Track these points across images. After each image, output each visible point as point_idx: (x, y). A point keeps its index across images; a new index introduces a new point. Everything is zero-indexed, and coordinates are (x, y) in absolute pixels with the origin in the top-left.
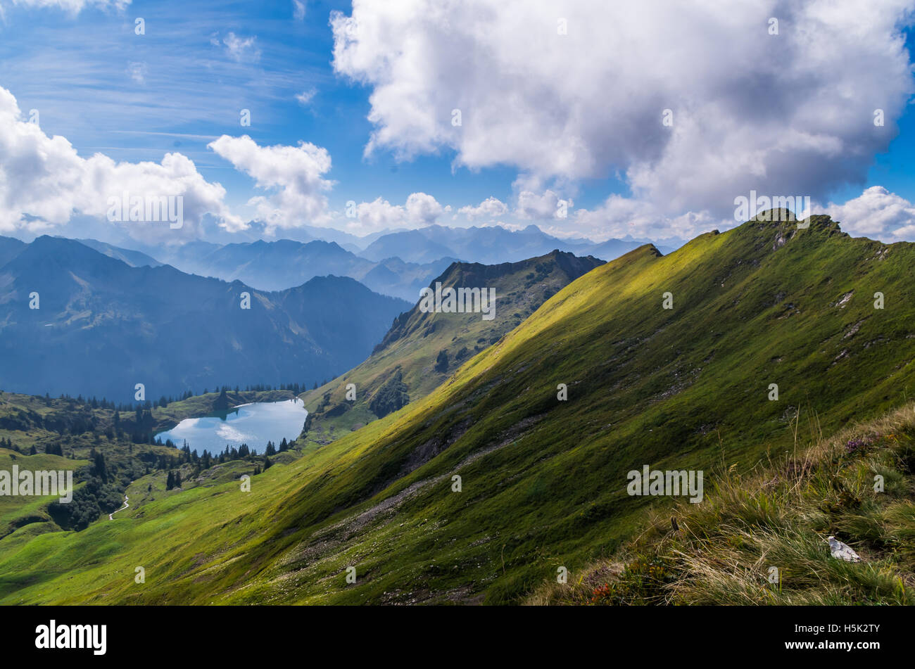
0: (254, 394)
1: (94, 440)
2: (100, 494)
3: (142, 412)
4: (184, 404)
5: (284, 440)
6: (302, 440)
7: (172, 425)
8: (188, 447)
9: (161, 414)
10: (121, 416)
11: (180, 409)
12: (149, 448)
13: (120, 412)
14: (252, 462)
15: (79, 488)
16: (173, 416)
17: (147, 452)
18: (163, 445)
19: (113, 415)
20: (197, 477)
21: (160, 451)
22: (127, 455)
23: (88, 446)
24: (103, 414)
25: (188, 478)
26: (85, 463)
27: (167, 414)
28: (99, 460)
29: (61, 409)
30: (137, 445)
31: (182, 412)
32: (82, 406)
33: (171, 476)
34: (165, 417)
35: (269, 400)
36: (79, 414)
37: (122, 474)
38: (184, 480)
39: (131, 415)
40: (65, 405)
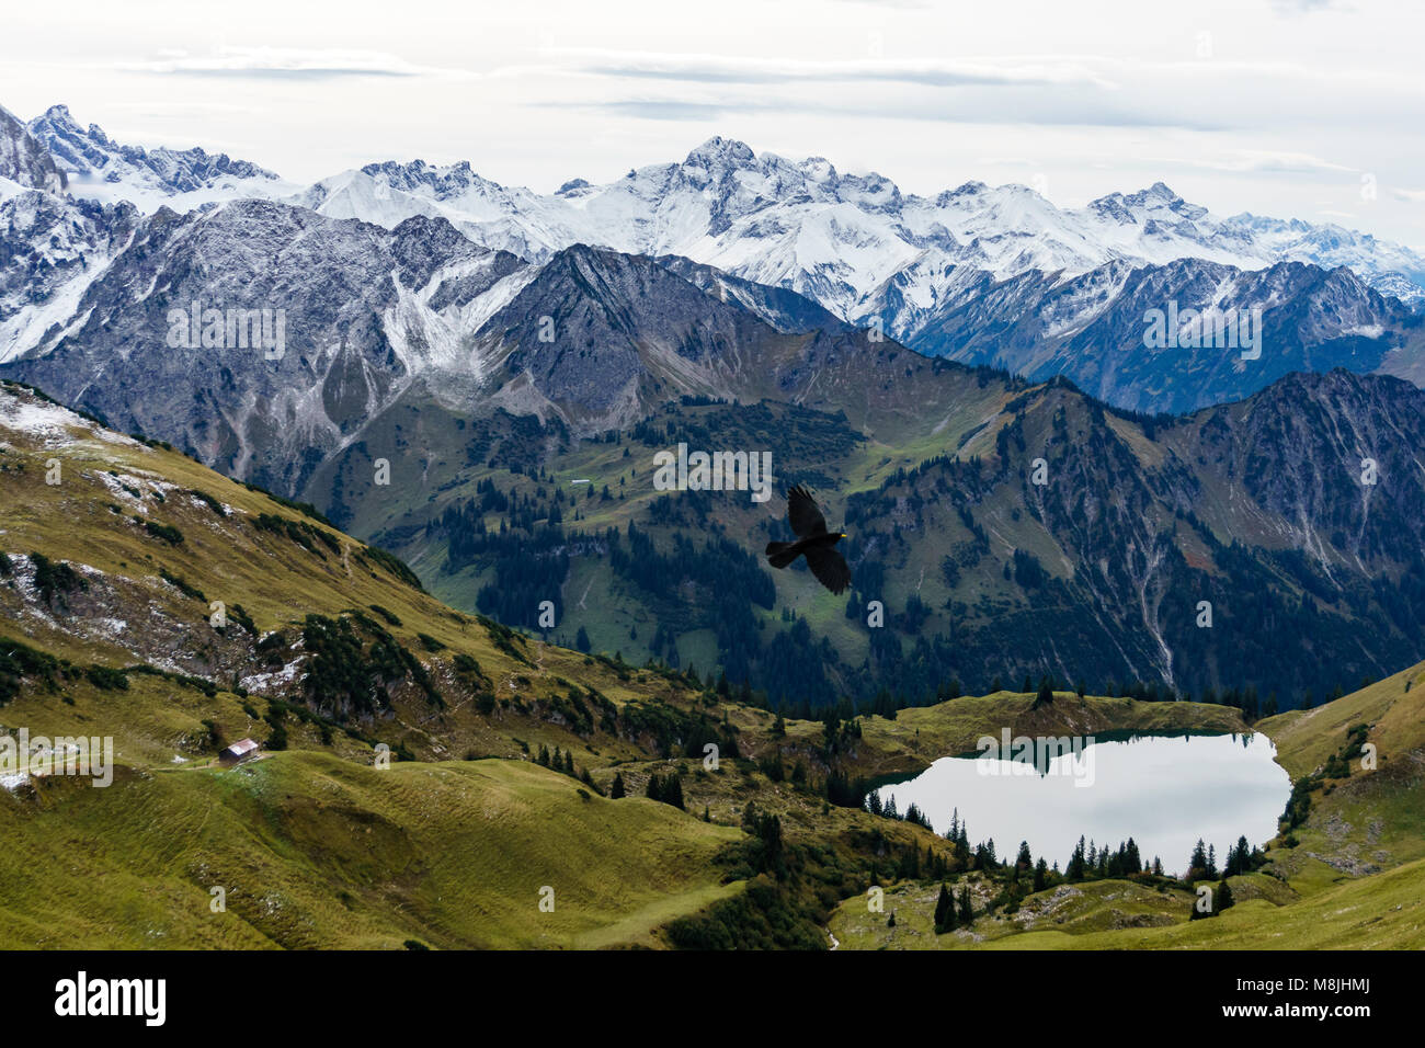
1: (740, 781)
2: (777, 918)
3: (839, 725)
4: (937, 716)
7: (911, 770)
8: (964, 831)
9: (884, 735)
10: (788, 729)
11: (930, 729)
12: (869, 823)
13: (786, 721)
14: (1161, 890)
15: (731, 894)
16: (914, 744)
17: (868, 830)
18: (900, 818)
19: (769, 725)
20: (1017, 911)
21: (897, 832)
22: (819, 831)
23: (727, 795)
24: (747, 721)
25: (991, 908)
26: (736, 834)
27: (897, 738)
28: (767, 829)
29: (652, 696)
30: (843, 811)
31: (935, 736)
32: (697, 694)
33: (946, 898)
34: (895, 746)
36: (693, 711)
37: (816, 877)
38: (980, 914)
39: (814, 730)
40: (659, 685)
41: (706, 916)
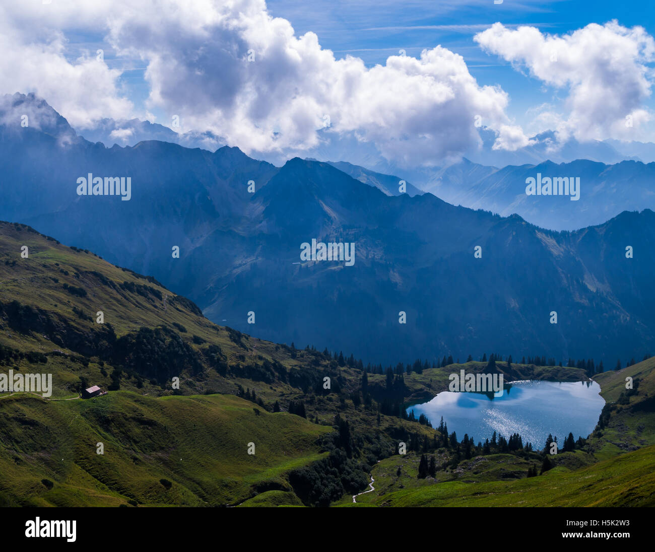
0: (532, 369)
1: (339, 404)
2: (344, 469)
3: (393, 376)
5: (571, 435)
6: (597, 439)
7: (428, 397)
8: (446, 427)
9: (415, 381)
10: (369, 379)
11: (438, 378)
12: (400, 423)
13: (369, 374)
14: (526, 459)
15: (322, 458)
16: (429, 386)
17: (398, 427)
18: (416, 421)
19: (361, 376)
20: (456, 468)
21: (412, 428)
22: (374, 427)
23: (333, 410)
24: (351, 375)
25: (445, 466)
26: (329, 430)
27: (421, 383)
28: (343, 428)
29: (306, 363)
30: (386, 417)
31: (439, 382)
32: (327, 362)
33: (424, 462)
34: (419, 386)
35: (552, 379)
36: (324, 371)
37: (368, 449)
38: (439, 469)
39: (382, 379)
40: (310, 358)
41: (308, 469)
